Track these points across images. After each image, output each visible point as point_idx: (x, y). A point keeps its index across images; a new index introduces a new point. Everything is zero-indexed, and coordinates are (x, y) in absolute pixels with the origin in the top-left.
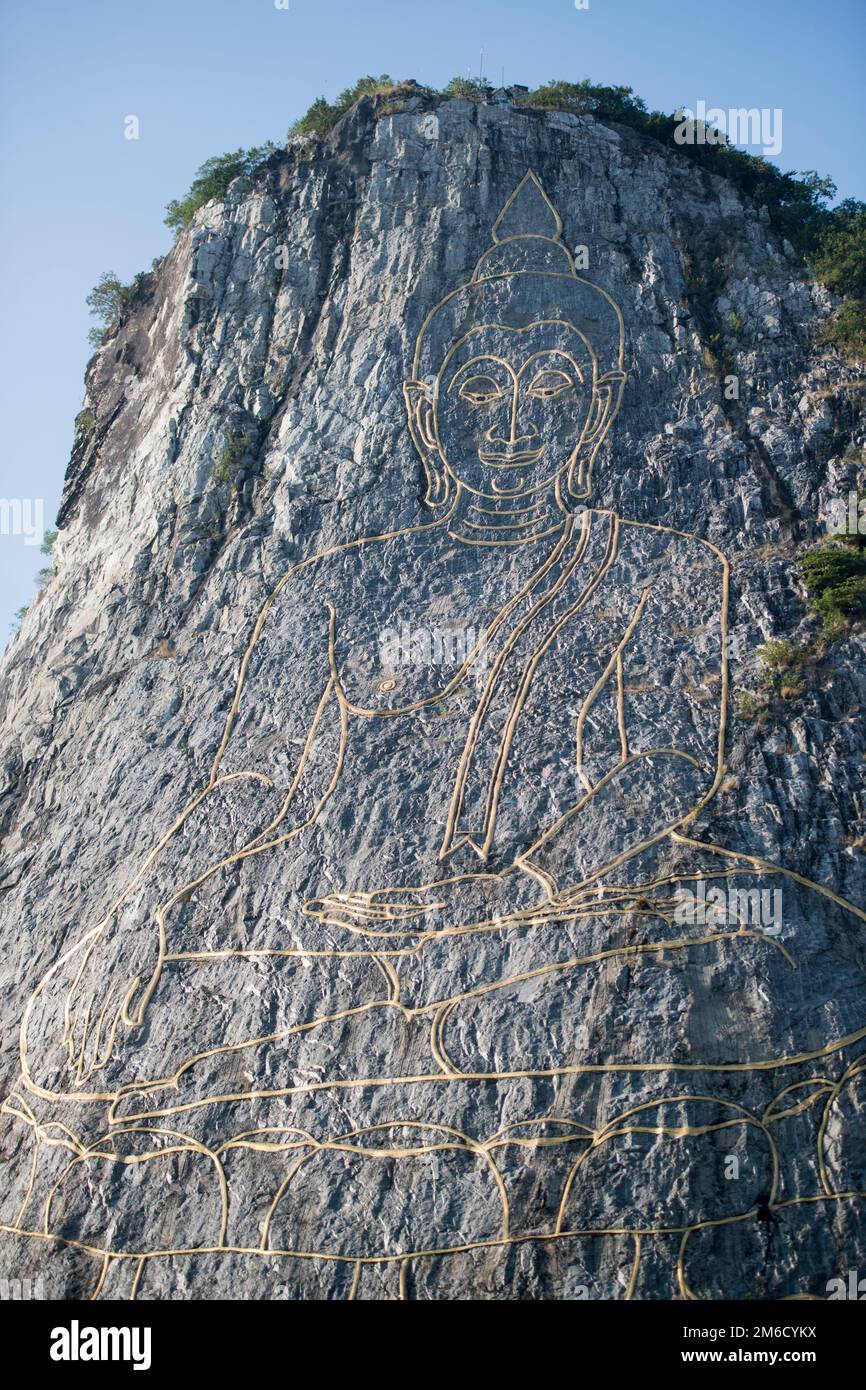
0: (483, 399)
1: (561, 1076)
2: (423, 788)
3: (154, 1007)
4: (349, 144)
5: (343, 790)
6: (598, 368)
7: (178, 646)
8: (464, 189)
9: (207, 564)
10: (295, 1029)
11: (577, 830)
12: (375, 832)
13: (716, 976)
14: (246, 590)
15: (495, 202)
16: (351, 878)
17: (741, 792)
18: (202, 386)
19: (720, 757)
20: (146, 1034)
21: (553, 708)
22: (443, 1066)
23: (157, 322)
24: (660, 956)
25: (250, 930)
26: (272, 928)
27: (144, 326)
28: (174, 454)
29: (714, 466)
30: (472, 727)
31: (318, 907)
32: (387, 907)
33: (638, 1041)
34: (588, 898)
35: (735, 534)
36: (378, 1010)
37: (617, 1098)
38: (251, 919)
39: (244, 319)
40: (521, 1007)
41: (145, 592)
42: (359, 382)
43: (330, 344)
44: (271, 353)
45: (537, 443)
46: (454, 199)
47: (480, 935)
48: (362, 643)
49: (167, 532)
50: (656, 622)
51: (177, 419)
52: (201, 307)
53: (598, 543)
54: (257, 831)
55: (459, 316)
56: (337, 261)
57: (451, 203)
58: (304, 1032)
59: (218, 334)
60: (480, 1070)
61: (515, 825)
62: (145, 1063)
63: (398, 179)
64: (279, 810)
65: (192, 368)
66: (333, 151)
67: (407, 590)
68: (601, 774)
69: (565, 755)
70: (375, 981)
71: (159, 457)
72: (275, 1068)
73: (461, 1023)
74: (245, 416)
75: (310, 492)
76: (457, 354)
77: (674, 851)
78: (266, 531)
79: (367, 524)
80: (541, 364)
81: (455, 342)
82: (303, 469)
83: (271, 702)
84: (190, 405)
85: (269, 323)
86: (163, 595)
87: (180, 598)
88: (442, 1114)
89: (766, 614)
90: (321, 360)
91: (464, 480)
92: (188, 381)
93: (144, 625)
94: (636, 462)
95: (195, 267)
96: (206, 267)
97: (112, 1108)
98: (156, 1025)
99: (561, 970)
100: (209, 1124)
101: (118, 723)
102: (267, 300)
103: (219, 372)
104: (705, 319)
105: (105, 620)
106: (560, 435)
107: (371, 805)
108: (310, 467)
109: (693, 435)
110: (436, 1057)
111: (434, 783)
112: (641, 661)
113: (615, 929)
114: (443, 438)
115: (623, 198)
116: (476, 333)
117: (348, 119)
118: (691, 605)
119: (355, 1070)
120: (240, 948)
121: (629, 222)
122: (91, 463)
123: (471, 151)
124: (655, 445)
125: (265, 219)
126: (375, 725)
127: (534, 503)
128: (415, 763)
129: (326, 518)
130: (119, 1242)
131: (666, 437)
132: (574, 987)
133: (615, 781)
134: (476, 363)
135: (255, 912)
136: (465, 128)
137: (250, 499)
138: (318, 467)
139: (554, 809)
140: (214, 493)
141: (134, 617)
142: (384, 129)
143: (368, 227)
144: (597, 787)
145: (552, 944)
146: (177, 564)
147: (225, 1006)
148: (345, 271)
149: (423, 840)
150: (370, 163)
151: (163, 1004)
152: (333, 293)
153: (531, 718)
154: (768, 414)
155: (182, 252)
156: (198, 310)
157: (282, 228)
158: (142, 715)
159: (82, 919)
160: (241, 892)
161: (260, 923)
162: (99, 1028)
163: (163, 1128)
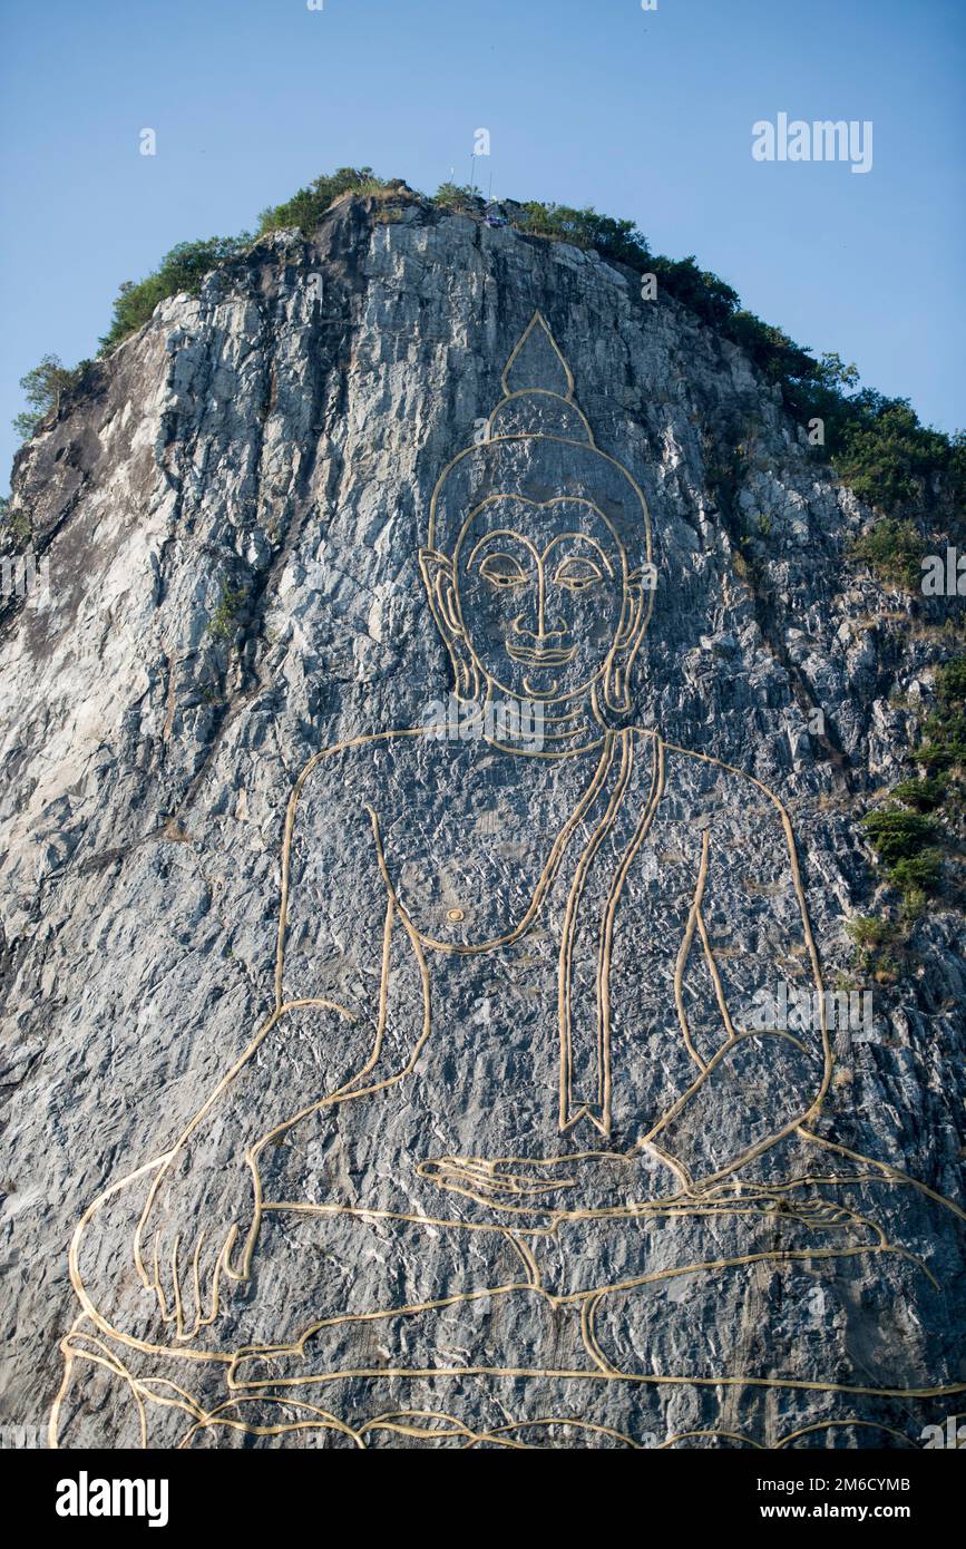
0: (505, 581)
1: (725, 1386)
2: (525, 1045)
3: (259, 1260)
4: (342, 252)
5: (439, 1038)
6: (628, 561)
7: (190, 829)
8: (470, 326)
9: (212, 733)
10: (430, 1305)
11: (699, 1112)
12: (484, 1093)
13: (865, 1293)
14: (264, 778)
15: (503, 345)
16: (467, 1141)
17: (856, 1086)
18: (185, 518)
19: (825, 1043)
20: (254, 1289)
21: (644, 966)
22: (599, 1362)
23: (112, 426)
24: (808, 1265)
25: (358, 1185)
26: (385, 1187)
27: (94, 425)
28: (160, 596)
29: (756, 693)
30: (561, 978)
31: (433, 1169)
32: (512, 1179)
33: (799, 1356)
34: (726, 1193)
35: (785, 776)
36: (520, 1293)
37: (785, 1416)
38: (357, 1174)
39: (228, 445)
40: (673, 1306)
41: (140, 757)
42: (369, 542)
43: (332, 492)
44: (261, 489)
45: (568, 641)
46: (460, 338)
47: (617, 1221)
48: (413, 858)
49: (160, 690)
50: (726, 874)
51: (158, 554)
52: (179, 423)
53: (643, 768)
54: (349, 1074)
55: (475, 478)
56: (333, 392)
57: (456, 341)
58: (440, 1309)
59: (199, 457)
60: (639, 1372)
61: (633, 1101)
62: (261, 1324)
63: (398, 304)
64: (371, 1052)
65: (172, 496)
66: (323, 258)
67: (448, 800)
68: (712, 1052)
69: (670, 1025)
70: (511, 1259)
71: (142, 597)
72: (412, 1346)
73: (612, 1318)
74: (238, 563)
75: (325, 667)
76: (474, 525)
77: (803, 1149)
78: (277, 705)
79: (394, 714)
80: (567, 550)
81: (472, 509)
82: (315, 638)
83: (326, 916)
84: (172, 539)
85: (257, 456)
86: (162, 764)
87: (183, 771)
88: (604, 1416)
89: (840, 878)
90: (323, 509)
91: (493, 675)
92: (166, 510)
93: (143, 797)
94: (674, 678)
95: (172, 375)
96: (184, 376)
97: (231, 1370)
98: (264, 1281)
99: (709, 1270)
100: (346, 1400)
101: (133, 912)
102: (255, 426)
103: (204, 504)
104: (730, 517)
105: (92, 787)
106: (594, 634)
107: (473, 1058)
108: (323, 638)
109: (731, 653)
110: (590, 1351)
111: (536, 1040)
112: (721, 919)
113: (759, 1231)
114: (468, 623)
115: (634, 356)
116: (494, 502)
117: (341, 221)
118: (757, 857)
119: (503, 1357)
120: (348, 1204)
121: (643, 387)
123: (476, 283)
124: (693, 660)
125: (249, 329)
126: (456, 961)
127: (569, 712)
128: (511, 1014)
129: (345, 701)
131: (704, 652)
132: (726, 1290)
133: (728, 1061)
134: (496, 537)
135: (360, 1164)
136: (468, 252)
137: (252, 662)
138: (331, 639)
139: (670, 1086)
140: (211, 650)
141: (131, 784)
142: (381, 241)
143: (367, 356)
144: (710, 1065)
145: (696, 1240)
146: (177, 730)
147: (345, 1270)
148: (342, 406)
149: (537, 1106)
150: (365, 279)
151: (268, 1258)
152: (331, 430)
153: (624, 976)
154: (809, 639)
155: (151, 351)
156: (175, 426)
157: (268, 342)
158: (164, 907)
159: (136, 1143)
160: (340, 1141)
161: (369, 1179)
162: (194, 1277)
163: (293, 1399)
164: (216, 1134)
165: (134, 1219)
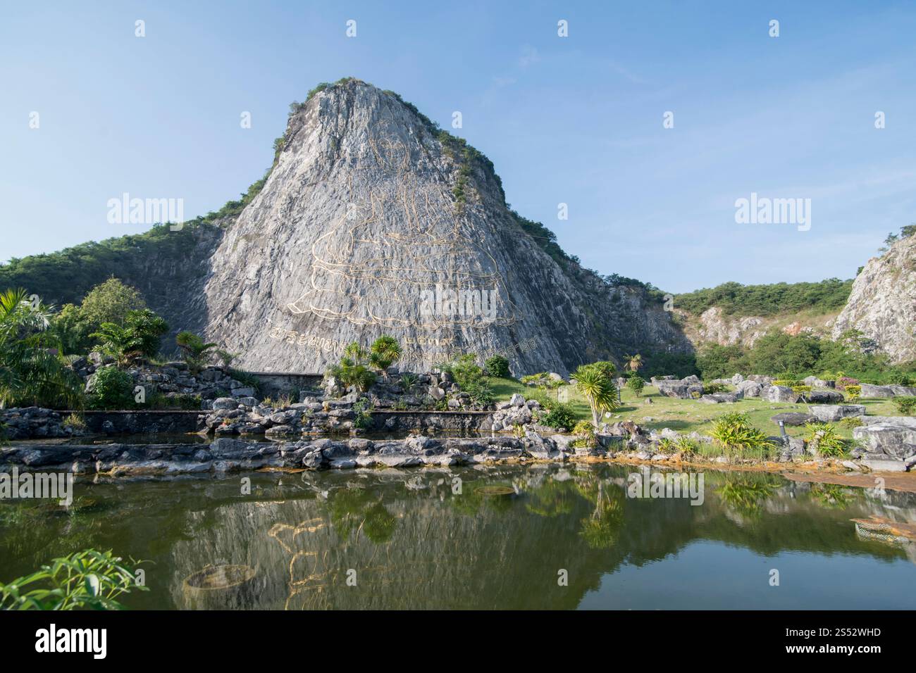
0: (385, 146)
1: (449, 273)
2: (401, 216)
3: (354, 249)
4: (351, 88)
5: (385, 213)
6: (406, 146)
7: (329, 180)
8: (375, 105)
9: (332, 164)
12: (395, 223)
13: (470, 259)
14: (343, 172)
15: (381, 109)
16: (394, 230)
17: (461, 228)
18: (324, 129)
19: (454, 221)
20: (354, 254)
21: (420, 206)
23: (308, 114)
24: (460, 254)
25: (373, 237)
26: (378, 237)
27: (305, 114)
28: (320, 141)
29: (430, 170)
30: (406, 206)
31: (387, 235)
32: (403, 237)
33: (461, 269)
34: (443, 241)
35: (436, 183)
38: (372, 235)
39: (332, 117)
40: (437, 259)
41: (318, 168)
42: (360, 136)
43: (352, 127)
44: (338, 126)
45: (397, 157)
46: (373, 106)
47: (424, 245)
49: (321, 157)
50: (431, 195)
51: (319, 135)
53: (412, 179)
54: (369, 218)
55: (378, 129)
56: (351, 112)
58: (392, 258)
59: (326, 119)
60: (432, 270)
61: (423, 226)
63: (362, 99)
64: (372, 215)
65: (321, 125)
66: (348, 89)
68: (435, 220)
70: (405, 250)
72: (387, 264)
74: (335, 137)
75: (353, 155)
76: (378, 136)
77: (455, 236)
78: (345, 161)
79: (367, 164)
80: (395, 143)
81: (378, 134)
82: (351, 151)
84: (322, 132)
85: (337, 121)
86: (323, 169)
87: (327, 170)
89: (450, 198)
90: (351, 130)
91: (384, 161)
92: (320, 127)
93: (319, 174)
94: (415, 165)
95: (320, 104)
96: (323, 104)
97: (351, 268)
98: (356, 252)
99: (443, 254)
100: (375, 273)
101: (319, 192)
102: (337, 115)
103: (328, 127)
104: (422, 143)
105: (309, 172)
106: (402, 156)
107: (392, 217)
109: (425, 163)
111: (403, 215)
112: (431, 201)
113: (450, 248)
114: (379, 152)
115: (403, 116)
116: (382, 133)
117: (350, 83)
118: (435, 193)
119: (406, 267)
120: (371, 240)
121: (405, 121)
122: (292, 140)
123: (375, 98)
124: (418, 163)
125: (335, 99)
126: (386, 202)
127: (398, 168)
128: (398, 211)
129: (357, 161)
130: (361, 294)
131: (420, 162)
132: (446, 257)
133: (439, 221)
134: (382, 139)
136: (374, 93)
137: (339, 154)
138: (354, 151)
139: (429, 224)
140: (331, 151)
141: (317, 172)
142: (358, 88)
143: (357, 106)
144: (436, 222)
145: (439, 249)
146: (325, 163)
147: (372, 251)
148: (353, 114)
149: (406, 226)
150: (356, 94)
151: (356, 249)
152: (351, 117)
154: (437, 163)
155: (316, 100)
156: (321, 113)
157: (338, 101)
158: (326, 192)
159: (325, 230)
160: (368, 229)
161: (375, 236)
162: (341, 252)
163: (364, 273)
164: (342, 228)
165: (326, 243)
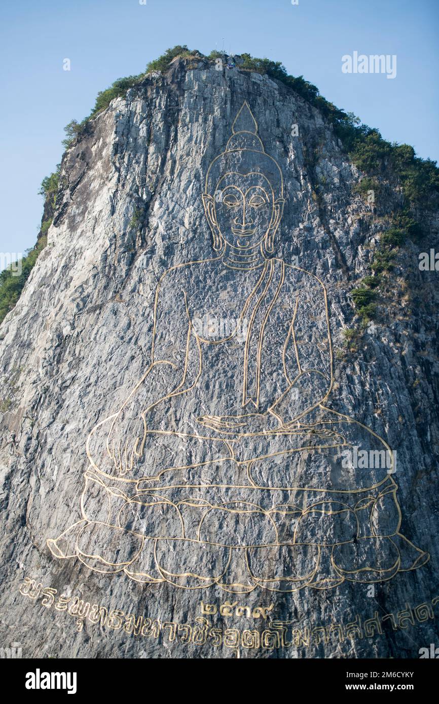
0: (232, 205)
1: (291, 490)
2: (232, 377)
3: (146, 449)
4: (176, 81)
5: (204, 374)
6: (275, 196)
7: (124, 298)
8: (221, 108)
9: (131, 262)
10: (199, 464)
11: (288, 400)
12: (218, 394)
13: (338, 460)
14: (148, 279)
15: (233, 115)
16: (212, 410)
17: (340, 389)
18: (121, 183)
19: (331, 374)
20: (144, 459)
21: (273, 348)
22: (252, 483)
23: (96, 146)
24: (320, 451)
25: (177, 425)
26: (186, 425)
27: (90, 145)
28: (113, 212)
29: (318, 244)
30: (245, 352)
31: (201, 419)
32: (227, 423)
33: (315, 481)
34: (295, 427)
35: (326, 275)
36: (228, 461)
37: (309, 500)
38: (177, 421)
39: (136, 155)
40: (276, 465)
41: (107, 271)
42: (185, 191)
43: (172, 173)
44: (148, 171)
45: (253, 227)
46: (217, 112)
47: (260, 437)
48: (198, 309)
49: (113, 247)
50: (303, 313)
51: (112, 196)
53: (277, 273)
54: (175, 387)
55: (222, 166)
56: (173, 134)
57: (216, 113)
58: (203, 466)
59: (126, 159)
60: (264, 486)
61: (266, 396)
62: (146, 470)
63: (195, 100)
64: (182, 379)
65: (117, 175)
66: (169, 83)
67: (210, 287)
68: (293, 378)
69: (280, 369)
70: (225, 450)
71: (107, 213)
72: (193, 478)
73: (257, 469)
74: (140, 200)
75: (169, 238)
76: (221, 184)
77: (321, 412)
78: (153, 252)
79: (193, 255)
80: (253, 192)
81: (220, 178)
82: (166, 227)
83: (168, 331)
84: (117, 191)
85: (146, 158)
86: (114, 273)
87: (121, 276)
88: (253, 500)
89: (341, 314)
90: (169, 179)
91: (227, 240)
92: (115, 180)
93: (108, 286)
94: (289, 239)
95: (116, 129)
96: (120, 129)
97: (137, 486)
98: (148, 456)
99: (288, 453)
100: (173, 495)
101: (105, 328)
102: (145, 147)
103: (128, 177)
104: (312, 177)
105: (91, 282)
106: (262, 224)
107: (215, 382)
108: (169, 228)
109: (309, 229)
110: (249, 479)
111: (236, 375)
112: (300, 330)
113: (305, 440)
114: (218, 221)
115: (280, 116)
116: (229, 175)
117: (175, 69)
118: (314, 306)
119: (222, 481)
120: (174, 431)
121: (282, 128)
123: (223, 91)
124: (296, 232)
125: (143, 111)
126: (211, 347)
127: (253, 253)
128: (228, 366)
129: (176, 251)
130: (147, 533)
131: (300, 230)
132: (293, 459)
133: (299, 381)
134: (229, 188)
135: (178, 418)
136: (221, 79)
137: (144, 236)
138: (171, 228)
139: (279, 391)
140: (131, 232)
141: (104, 281)
142: (190, 76)
143: (184, 120)
144: (293, 383)
145: (284, 443)
146: (119, 262)
147: (173, 453)
148: (176, 140)
149: (235, 398)
150: (184, 91)
151: (149, 449)
152: (172, 148)
153: (266, 352)
154: (337, 223)
155: (109, 120)
156: (118, 148)
157: (150, 116)
158: (115, 326)
159: (107, 408)
160: (172, 410)
161: (181, 423)
162: (125, 455)
163: (156, 494)
164: (132, 407)
165: (106, 435)
